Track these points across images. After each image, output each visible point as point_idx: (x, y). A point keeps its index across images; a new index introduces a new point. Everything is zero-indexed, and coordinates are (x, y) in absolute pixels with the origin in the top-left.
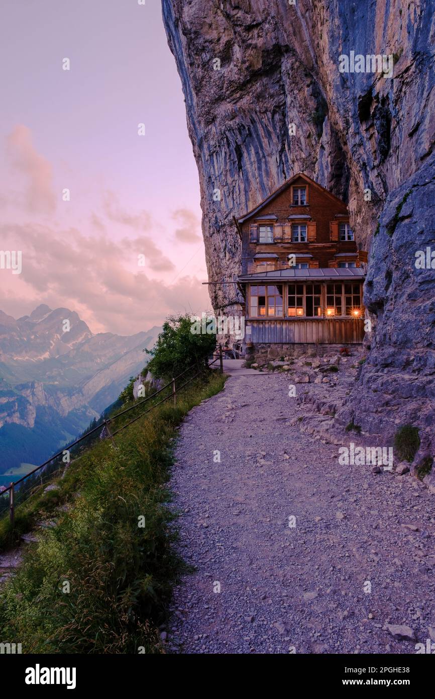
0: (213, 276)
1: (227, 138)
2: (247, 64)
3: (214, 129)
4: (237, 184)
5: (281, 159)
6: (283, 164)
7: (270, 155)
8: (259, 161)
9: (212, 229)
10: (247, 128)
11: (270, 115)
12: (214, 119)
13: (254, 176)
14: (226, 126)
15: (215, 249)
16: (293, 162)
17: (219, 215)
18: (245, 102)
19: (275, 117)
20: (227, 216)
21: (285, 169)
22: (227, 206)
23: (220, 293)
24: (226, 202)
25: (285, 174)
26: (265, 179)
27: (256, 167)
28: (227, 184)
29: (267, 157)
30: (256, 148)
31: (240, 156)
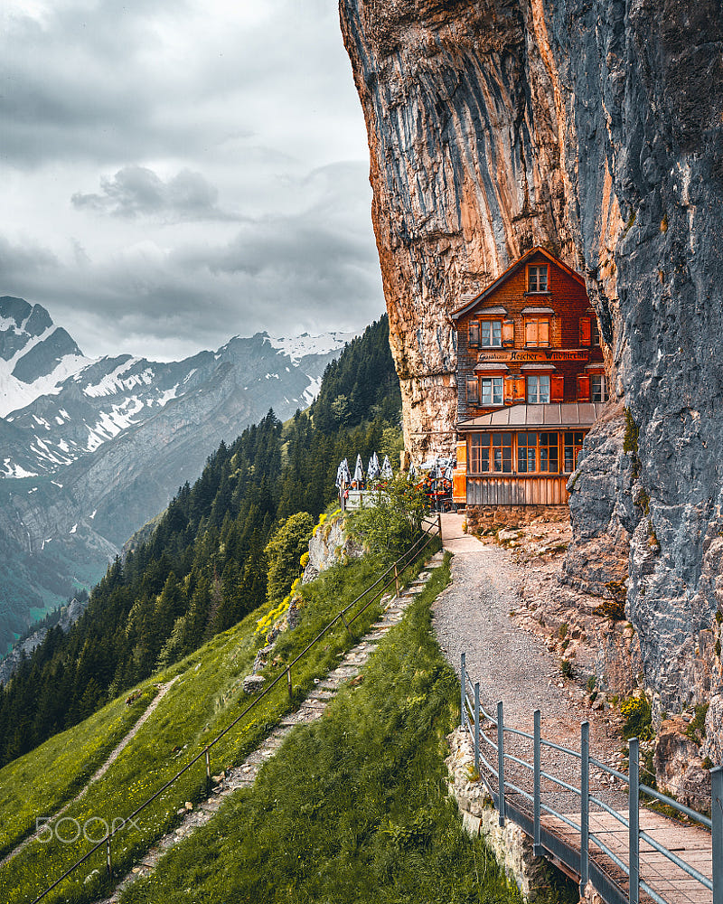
0: (398, 321)
1: (421, 83)
3: (397, 66)
4: (441, 170)
5: (517, 135)
6: (521, 143)
7: (499, 125)
8: (480, 134)
9: (395, 240)
10: (457, 74)
11: (498, 60)
12: (397, 49)
13: (470, 159)
14: (419, 65)
15: (402, 275)
16: (538, 146)
17: (409, 219)
18: (454, 29)
19: (507, 63)
20: (424, 224)
21: (525, 153)
22: (424, 207)
23: (412, 353)
24: (421, 199)
25: (524, 162)
26: (490, 167)
27: (475, 142)
28: (422, 168)
29: (493, 128)
30: (474, 112)
31: (446, 122)
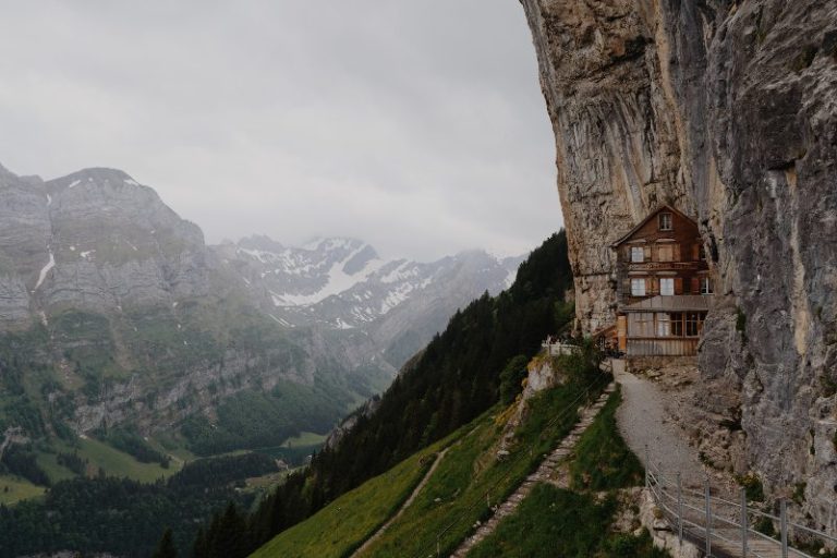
1: (588, 111)
2: (610, 51)
3: (574, 103)
4: (600, 158)
5: (646, 137)
6: (649, 142)
7: (635, 132)
8: (623, 137)
9: (572, 197)
10: (610, 105)
11: (634, 96)
12: (574, 93)
13: (618, 151)
14: (587, 101)
17: (580, 186)
18: (608, 81)
19: (639, 97)
20: (590, 188)
21: (651, 148)
22: (590, 180)
23: (582, 262)
24: (588, 175)
25: (651, 153)
26: (630, 156)
27: (620, 142)
28: (589, 157)
29: (631, 134)
30: (619, 125)
31: (603, 131)
